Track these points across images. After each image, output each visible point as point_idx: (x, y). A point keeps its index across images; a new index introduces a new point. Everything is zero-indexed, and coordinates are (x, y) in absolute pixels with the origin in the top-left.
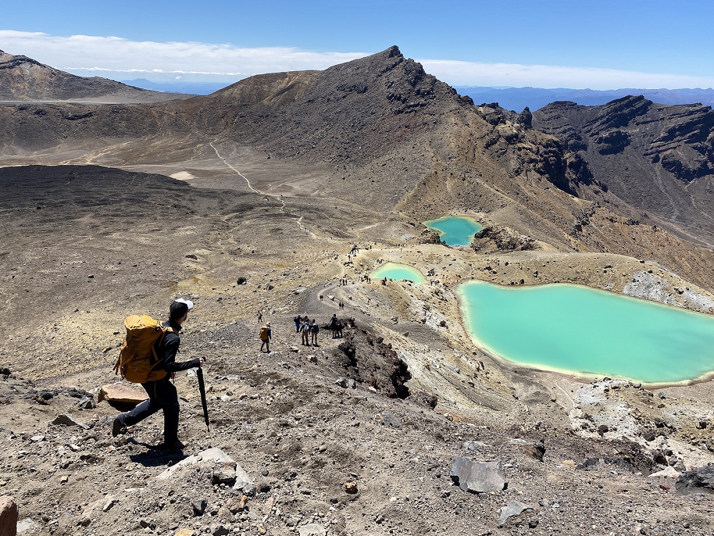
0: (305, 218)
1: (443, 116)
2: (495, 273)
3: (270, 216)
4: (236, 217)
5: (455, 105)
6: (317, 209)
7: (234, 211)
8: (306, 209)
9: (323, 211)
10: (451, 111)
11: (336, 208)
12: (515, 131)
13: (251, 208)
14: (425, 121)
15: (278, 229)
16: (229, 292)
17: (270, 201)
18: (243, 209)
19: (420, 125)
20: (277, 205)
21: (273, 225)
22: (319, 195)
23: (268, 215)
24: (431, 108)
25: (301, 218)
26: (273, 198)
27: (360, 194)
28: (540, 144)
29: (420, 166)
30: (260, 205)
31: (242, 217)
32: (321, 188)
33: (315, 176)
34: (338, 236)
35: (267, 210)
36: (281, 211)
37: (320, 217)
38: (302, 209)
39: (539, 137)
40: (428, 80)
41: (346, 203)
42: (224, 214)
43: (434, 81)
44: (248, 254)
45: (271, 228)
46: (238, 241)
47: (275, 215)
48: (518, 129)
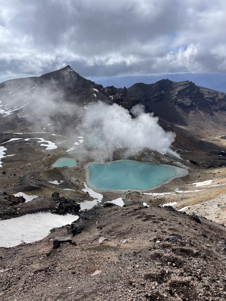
0: (33, 142)
15: (21, 149)
23: (17, 143)
28: (130, 102)
39: (130, 99)
44: (8, 161)
45: (18, 148)
48: (121, 96)
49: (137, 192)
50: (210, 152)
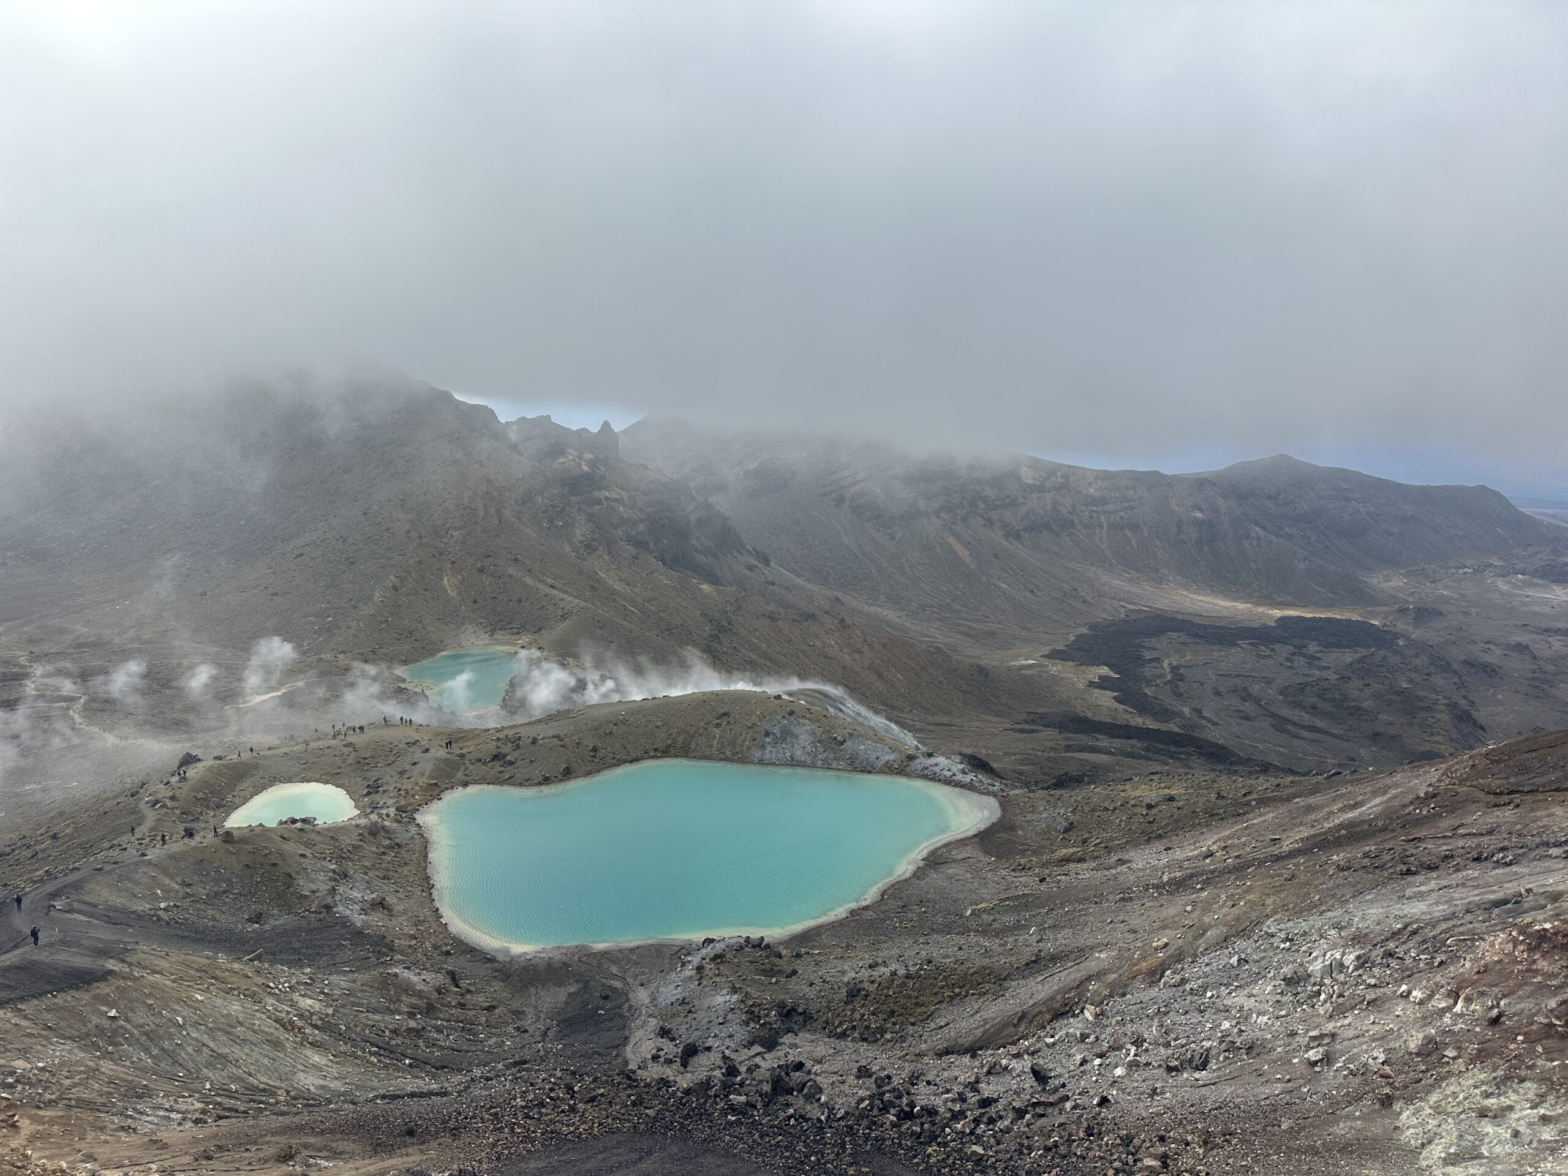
0: (92, 699)
28: (637, 489)
39: (633, 477)
48: (592, 464)
49: (759, 946)
50: (1024, 716)
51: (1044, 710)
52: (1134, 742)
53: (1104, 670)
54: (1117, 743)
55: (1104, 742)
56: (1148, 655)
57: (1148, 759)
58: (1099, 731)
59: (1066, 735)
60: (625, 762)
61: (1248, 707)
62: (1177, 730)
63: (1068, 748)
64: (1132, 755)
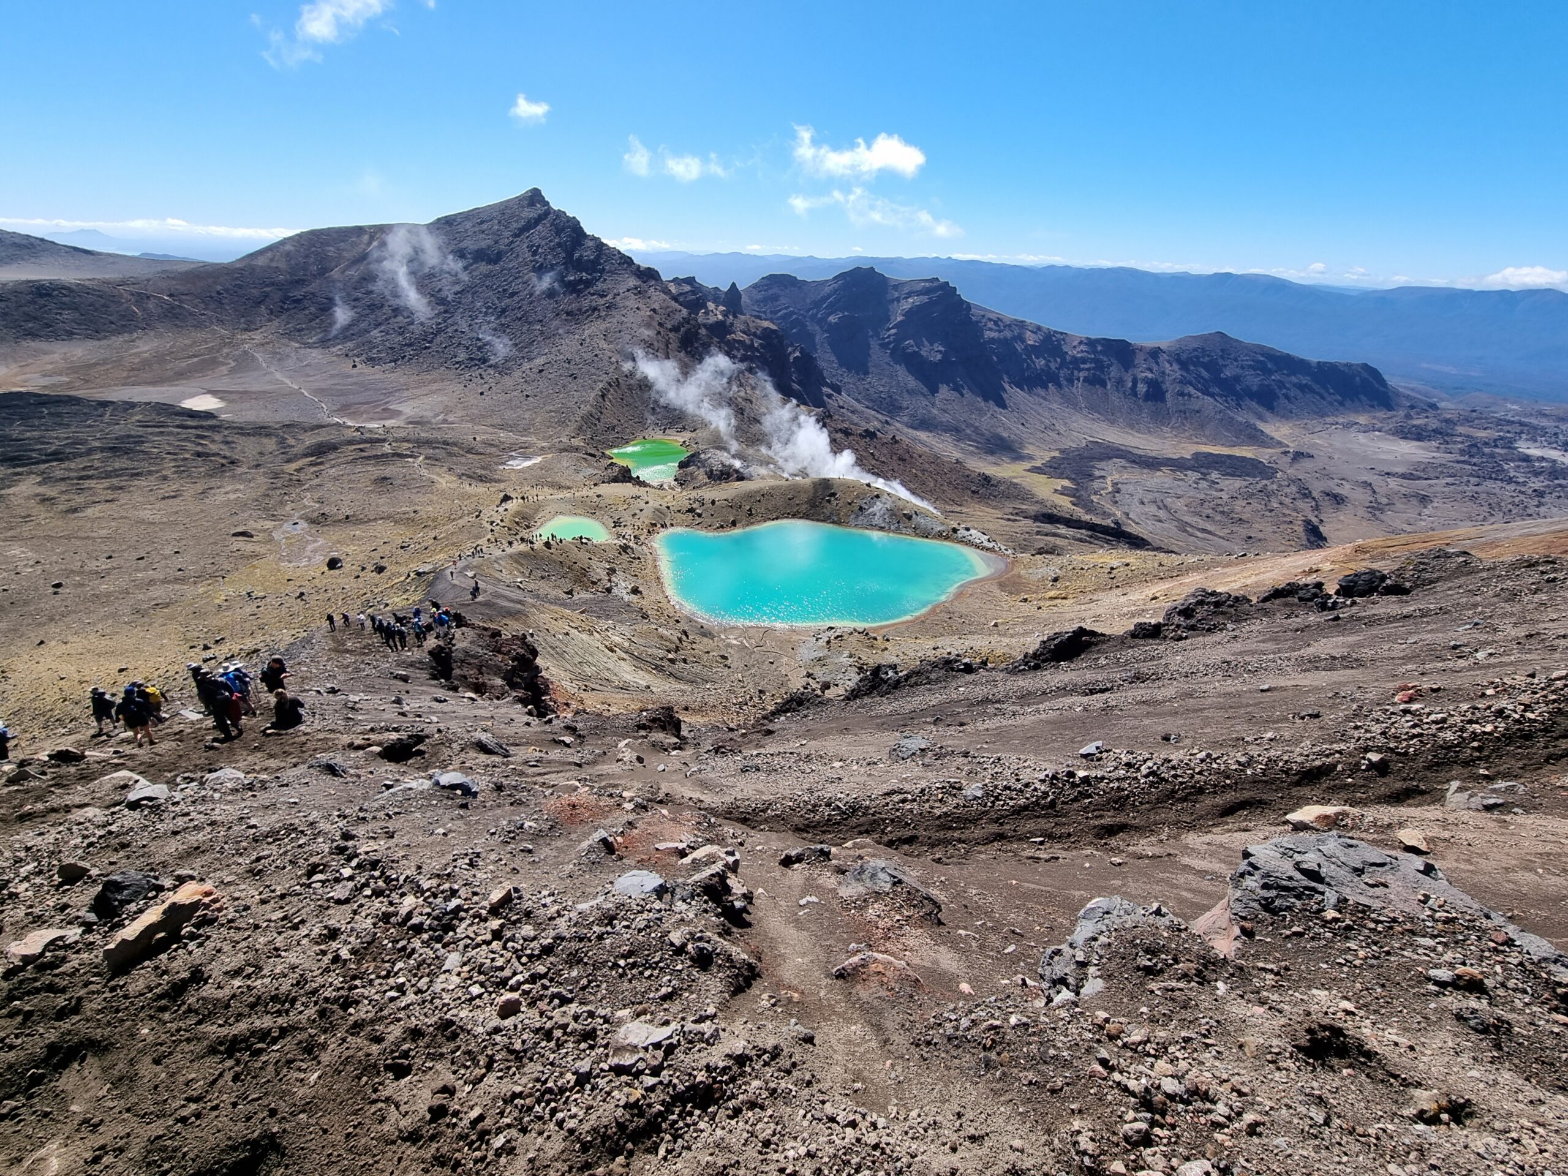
0: (426, 458)
1: (618, 298)
2: (700, 515)
3: (368, 458)
4: (312, 464)
5: (633, 282)
6: (446, 443)
7: (306, 455)
8: (428, 443)
9: (455, 444)
10: (628, 290)
11: (475, 439)
12: (720, 317)
13: (333, 447)
14: (594, 304)
15: (385, 478)
16: (316, 581)
17: (368, 435)
18: (321, 451)
19: (587, 311)
20: (378, 441)
21: (376, 471)
22: (445, 421)
23: (365, 457)
24: (600, 286)
25: (421, 458)
26: (370, 431)
27: (509, 415)
28: (754, 334)
29: (593, 371)
30: (350, 442)
31: (321, 463)
32: (448, 410)
33: (434, 392)
34: (481, 481)
35: (361, 450)
36: (387, 448)
37: (451, 454)
38: (421, 443)
39: (751, 324)
40: (591, 244)
41: (491, 430)
42: (289, 461)
43: (600, 246)
44: (340, 521)
45: (373, 478)
46: (320, 501)
47: (376, 457)
48: (725, 314)
50: (1011, 510)
51: (1024, 507)
52: (1083, 531)
53: (1066, 483)
54: (1071, 532)
55: (1063, 530)
56: (1097, 473)
57: (1091, 543)
58: (1060, 523)
59: (1039, 524)
60: (769, 519)
61: (1162, 514)
62: (1112, 525)
63: (1038, 533)
64: (1081, 540)
